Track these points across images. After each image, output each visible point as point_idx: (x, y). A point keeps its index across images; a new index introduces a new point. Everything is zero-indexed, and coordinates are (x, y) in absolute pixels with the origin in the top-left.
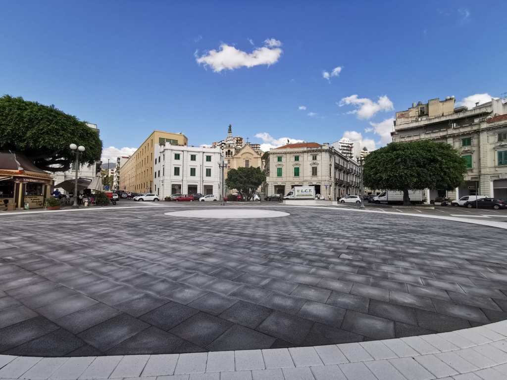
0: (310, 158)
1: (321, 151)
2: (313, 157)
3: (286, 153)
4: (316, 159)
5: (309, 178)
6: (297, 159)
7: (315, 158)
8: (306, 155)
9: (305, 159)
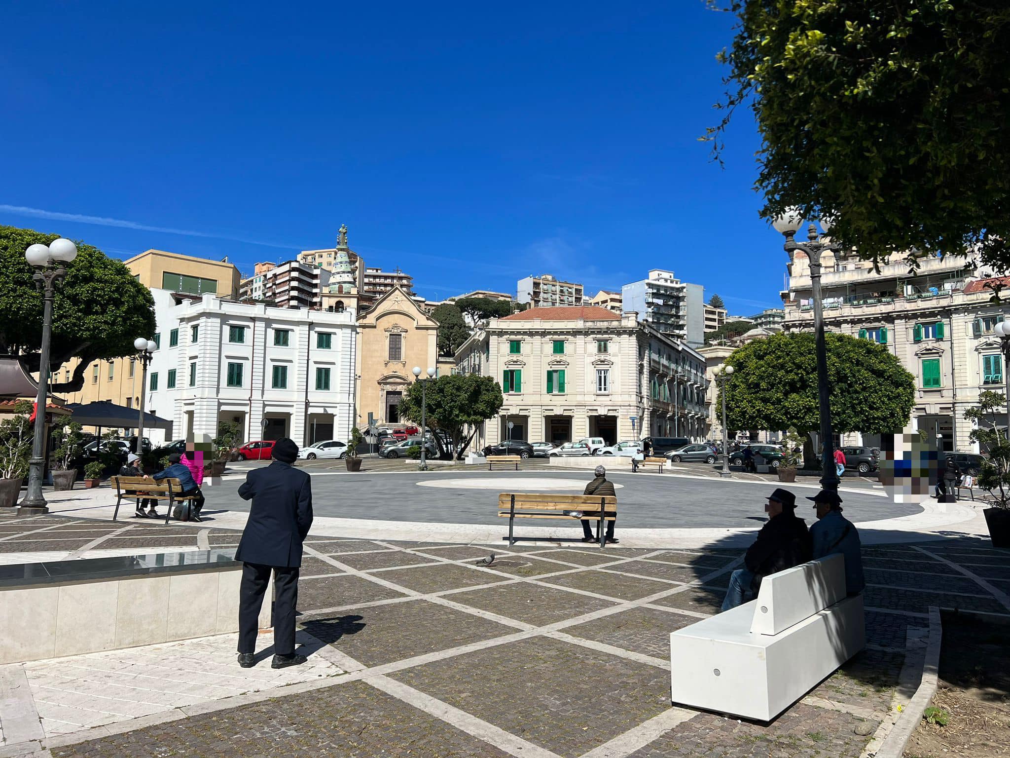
0: (593, 347)
1: (619, 332)
2: (600, 346)
3: (531, 334)
4: (606, 350)
5: (590, 399)
6: (559, 347)
7: (603, 348)
8: (580, 339)
9: (580, 350)
